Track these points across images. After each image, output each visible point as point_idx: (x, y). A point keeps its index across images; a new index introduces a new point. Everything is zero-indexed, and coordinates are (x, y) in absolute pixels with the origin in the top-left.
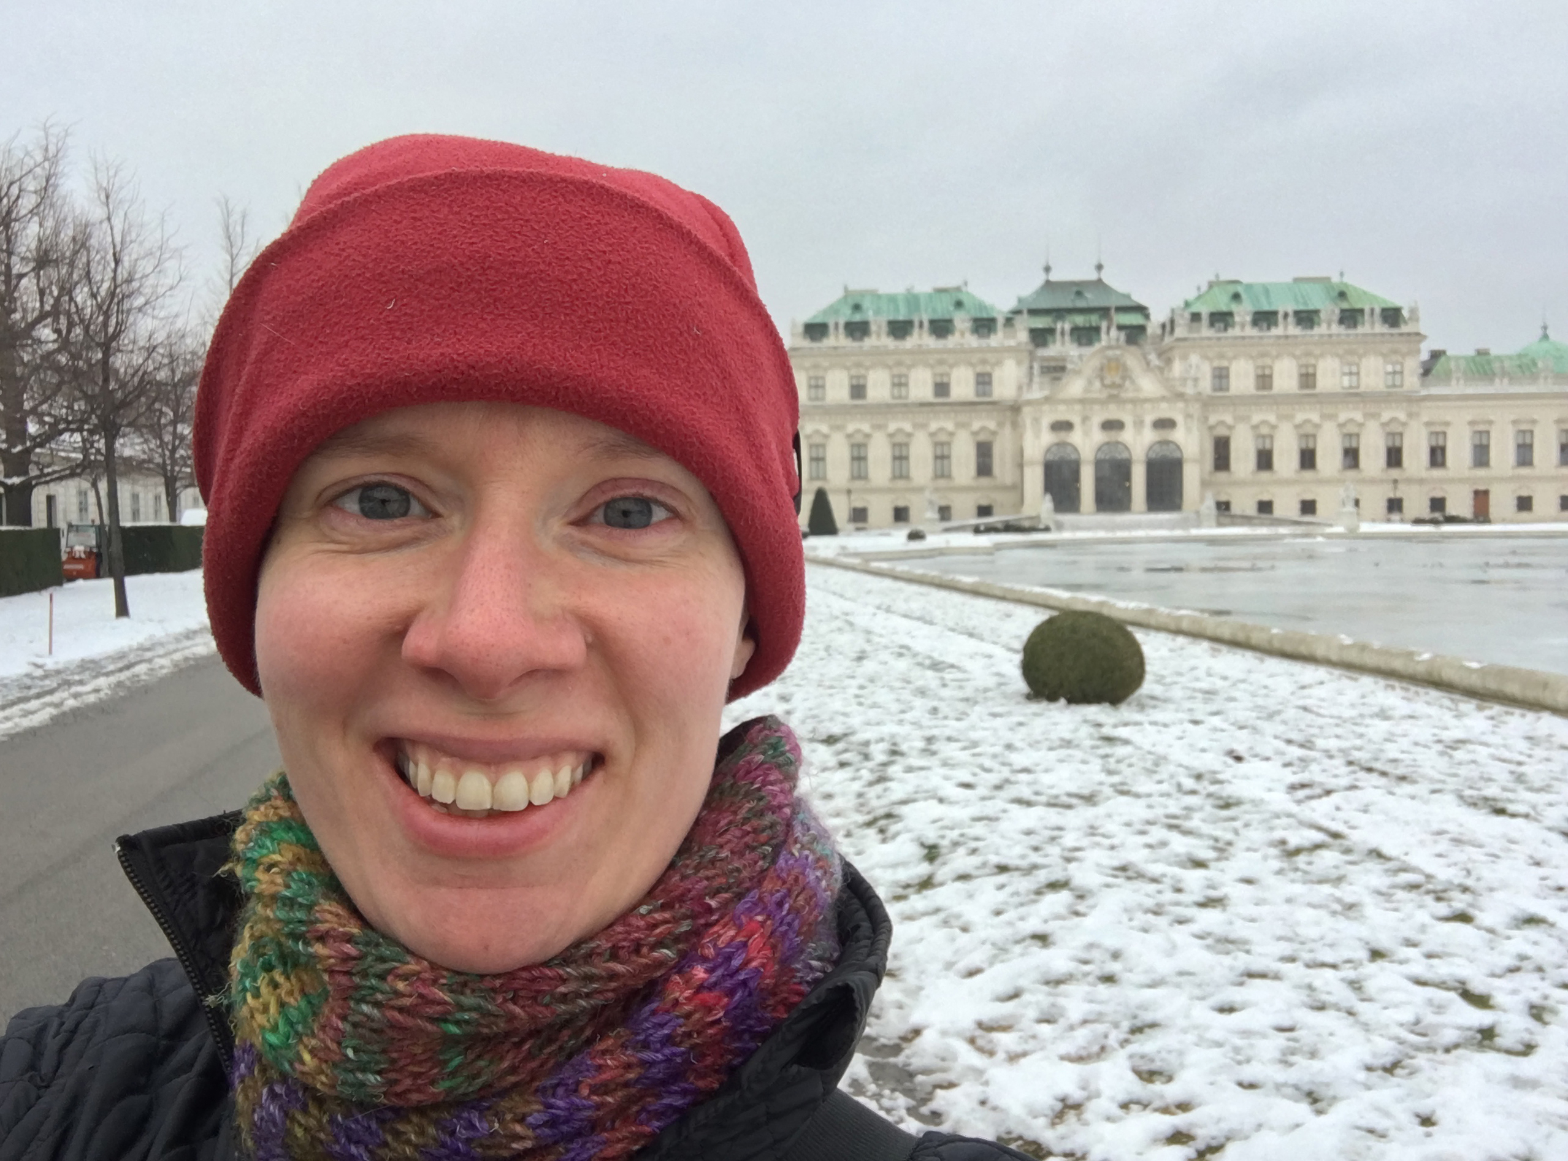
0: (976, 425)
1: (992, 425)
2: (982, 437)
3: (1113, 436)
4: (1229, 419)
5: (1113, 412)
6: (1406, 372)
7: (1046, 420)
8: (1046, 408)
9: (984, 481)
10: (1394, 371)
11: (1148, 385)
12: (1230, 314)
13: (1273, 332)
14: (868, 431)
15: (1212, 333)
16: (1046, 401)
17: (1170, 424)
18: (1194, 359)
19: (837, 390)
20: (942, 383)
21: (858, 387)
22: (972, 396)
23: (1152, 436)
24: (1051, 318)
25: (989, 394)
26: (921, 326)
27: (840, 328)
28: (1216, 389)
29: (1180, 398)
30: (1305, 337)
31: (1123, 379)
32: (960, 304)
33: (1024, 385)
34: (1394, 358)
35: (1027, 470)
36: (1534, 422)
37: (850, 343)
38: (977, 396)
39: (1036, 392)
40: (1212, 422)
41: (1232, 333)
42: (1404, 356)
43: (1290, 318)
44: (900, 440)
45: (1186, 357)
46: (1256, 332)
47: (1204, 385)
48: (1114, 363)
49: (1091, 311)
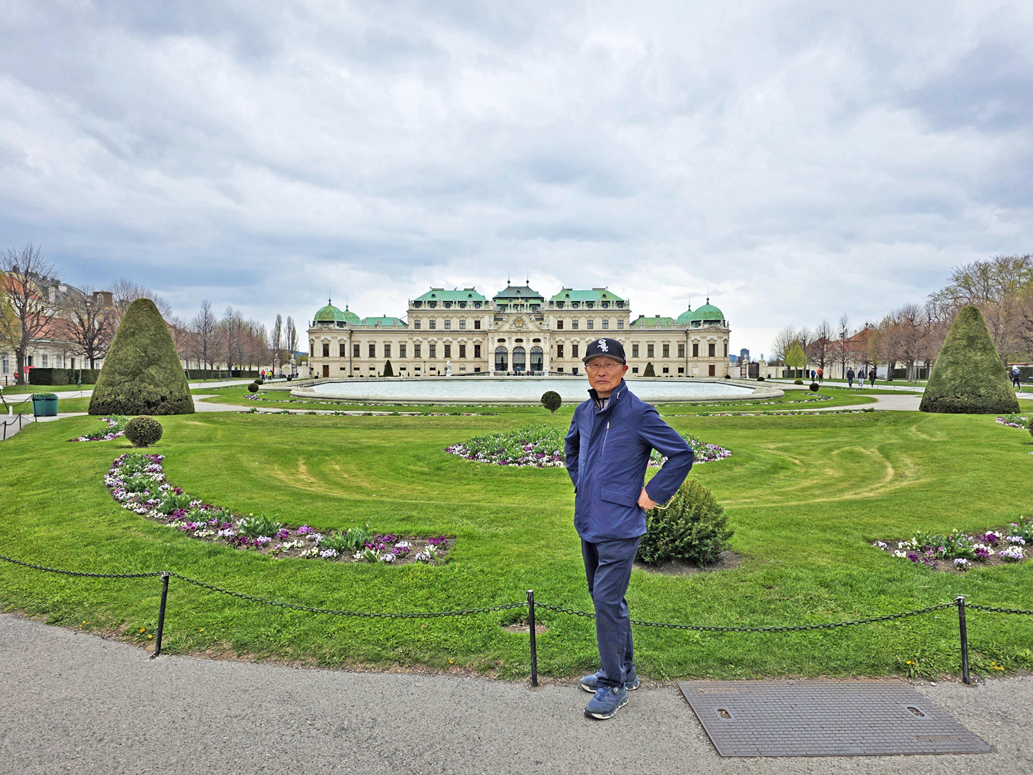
0: (474, 340)
1: (481, 340)
2: (476, 344)
4: (563, 340)
5: (519, 336)
6: (624, 323)
7: (496, 339)
8: (496, 334)
9: (477, 359)
10: (621, 323)
11: (531, 327)
12: (564, 302)
13: (579, 308)
14: (436, 340)
15: (557, 309)
16: (496, 331)
17: (538, 340)
18: (551, 317)
19: (425, 325)
20: (462, 324)
21: (432, 325)
22: (473, 329)
23: (532, 344)
24: (508, 301)
25: (479, 328)
26: (455, 303)
27: (426, 303)
28: (558, 328)
29: (542, 331)
30: (590, 310)
31: (523, 324)
32: (470, 296)
33: (490, 325)
34: (621, 318)
35: (490, 355)
36: (669, 342)
37: (429, 308)
38: (475, 328)
39: (492, 328)
40: (557, 340)
41: (564, 309)
42: (624, 318)
43: (584, 304)
44: (447, 344)
45: (548, 317)
46: (572, 309)
47: (554, 327)
48: (519, 319)
49: (522, 298)
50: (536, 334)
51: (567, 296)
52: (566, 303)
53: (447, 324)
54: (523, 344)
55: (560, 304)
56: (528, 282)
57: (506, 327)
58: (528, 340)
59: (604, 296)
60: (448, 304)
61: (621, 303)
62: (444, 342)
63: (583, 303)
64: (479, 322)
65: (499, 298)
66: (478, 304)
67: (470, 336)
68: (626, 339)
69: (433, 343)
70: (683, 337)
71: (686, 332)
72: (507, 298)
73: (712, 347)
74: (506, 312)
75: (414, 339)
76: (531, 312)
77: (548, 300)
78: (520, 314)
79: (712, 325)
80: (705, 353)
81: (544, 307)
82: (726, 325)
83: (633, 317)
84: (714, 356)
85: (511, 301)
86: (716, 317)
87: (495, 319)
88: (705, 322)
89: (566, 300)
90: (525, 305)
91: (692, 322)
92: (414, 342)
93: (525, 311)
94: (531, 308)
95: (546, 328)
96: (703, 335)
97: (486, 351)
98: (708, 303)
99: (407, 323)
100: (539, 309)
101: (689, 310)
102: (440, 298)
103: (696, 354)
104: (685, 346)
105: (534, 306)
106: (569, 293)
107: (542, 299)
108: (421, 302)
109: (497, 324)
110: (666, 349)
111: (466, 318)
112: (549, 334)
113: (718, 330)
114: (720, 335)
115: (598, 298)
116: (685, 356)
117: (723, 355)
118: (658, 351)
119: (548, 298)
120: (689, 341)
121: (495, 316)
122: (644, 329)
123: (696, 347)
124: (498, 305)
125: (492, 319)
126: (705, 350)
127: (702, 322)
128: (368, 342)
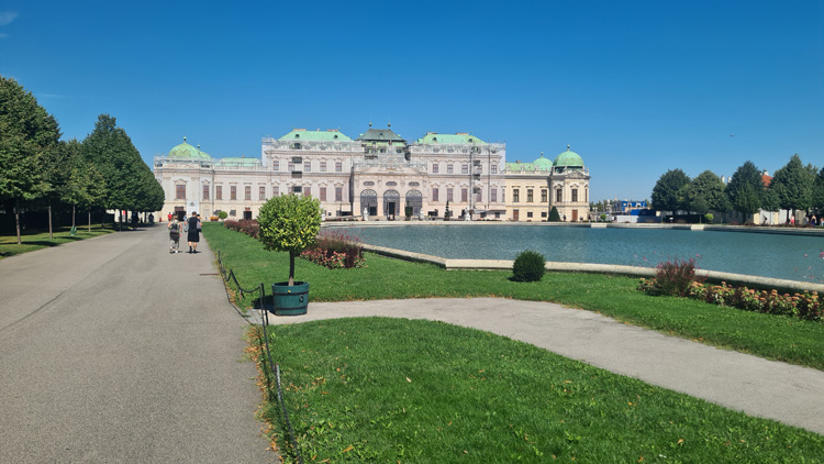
0: (335, 183)
2: (338, 186)
3: (392, 188)
4: (438, 183)
5: (391, 179)
7: (361, 182)
8: (361, 177)
9: (339, 202)
17: (416, 184)
18: (427, 161)
20: (323, 166)
22: (334, 171)
23: (408, 188)
28: (434, 172)
31: (396, 167)
32: (336, 137)
35: (354, 199)
36: (533, 187)
38: (337, 170)
48: (391, 162)
50: (413, 177)
51: (435, 139)
54: (397, 188)
58: (403, 184)
59: (471, 140)
63: (457, 147)
65: (362, 140)
67: (331, 179)
70: (545, 183)
71: (549, 178)
73: (575, 193)
75: (273, 181)
78: (393, 156)
84: (576, 201)
86: (578, 163)
88: (569, 167)
91: (556, 168)
96: (566, 180)
97: (348, 194)
102: (304, 139)
103: (559, 199)
104: (548, 191)
105: (399, 149)
110: (530, 194)
111: (327, 160)
113: (580, 177)
114: (582, 181)
115: (465, 142)
116: (548, 200)
117: (584, 200)
118: (523, 195)
120: (552, 186)
126: (568, 196)
128: (230, 183)
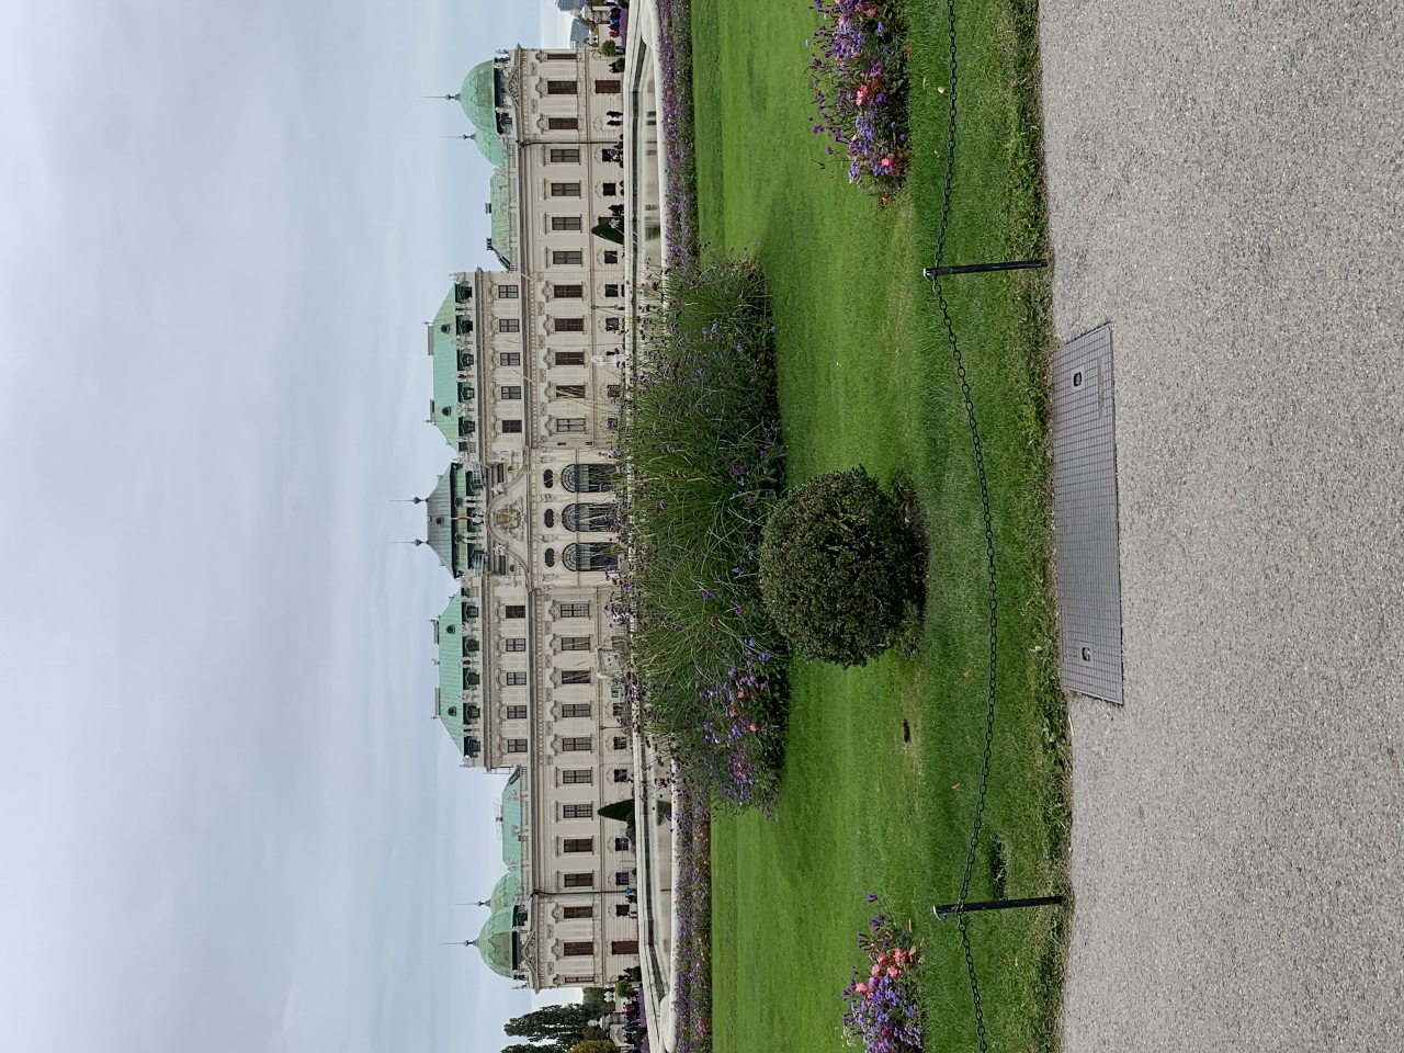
0: (550, 618)
1: (548, 605)
2: (557, 613)
3: (557, 519)
4: (544, 420)
5: (540, 518)
6: (506, 283)
7: (546, 570)
8: (535, 570)
9: (592, 610)
10: (506, 292)
11: (518, 492)
12: (460, 419)
13: (475, 385)
14: (552, 703)
15: (476, 434)
16: (529, 570)
17: (548, 475)
18: (497, 447)
19: (518, 729)
20: (514, 645)
21: (516, 712)
22: (526, 620)
23: (557, 489)
24: (460, 545)
25: (523, 608)
26: (467, 662)
27: (470, 727)
28: (520, 431)
29: (527, 467)
30: (478, 362)
31: (512, 511)
32: (450, 630)
33: (516, 584)
34: (495, 291)
35: (584, 583)
36: (545, 182)
37: (481, 721)
38: (523, 616)
39: (522, 578)
40: (544, 432)
41: (475, 419)
42: (493, 284)
43: (464, 373)
44: (558, 679)
45: (495, 454)
46: (475, 400)
47: (515, 441)
48: (501, 519)
49: (454, 513)
50: (533, 480)
51: (446, 412)
52: (464, 414)
53: (514, 679)
54: (558, 508)
55: (465, 427)
56: (417, 500)
57: (520, 547)
58: (548, 498)
59: (445, 329)
60: (470, 679)
61: (463, 293)
62: (556, 685)
63: (461, 376)
64: (509, 608)
65: (455, 563)
66: (468, 612)
67: (542, 628)
68: (540, 279)
69: (558, 711)
70: (535, 154)
71: (523, 145)
72: (455, 548)
73: (556, 88)
74: (485, 547)
75: (552, 753)
76: (483, 492)
77: (457, 456)
78: (489, 516)
79: (507, 89)
80: (568, 103)
81: (471, 463)
82: (505, 56)
83: (492, 265)
84: (575, 84)
85: (460, 538)
86: (486, 79)
87: (502, 572)
88: (499, 103)
89: (455, 415)
90: (469, 505)
91: (500, 131)
92: (556, 752)
93: (483, 506)
94: (476, 492)
95: (519, 459)
96: (528, 106)
97: (574, 591)
98: (457, 97)
99: (513, 771)
100: (477, 475)
101: (473, 137)
102: (457, 697)
103: (571, 124)
104: (553, 146)
105: (472, 486)
106: (440, 406)
107: (455, 467)
108: (466, 739)
109: (512, 568)
110: (561, 189)
111: (500, 638)
112: (534, 452)
113: (518, 75)
114: (527, 69)
115: (450, 344)
116: (575, 146)
117: (572, 63)
118: (566, 206)
119: (454, 455)
120: (543, 137)
121: (495, 572)
122: (518, 239)
123: (556, 124)
124: (470, 566)
125: (501, 579)
126: (563, 103)
127: (501, 111)
128: (558, 854)
